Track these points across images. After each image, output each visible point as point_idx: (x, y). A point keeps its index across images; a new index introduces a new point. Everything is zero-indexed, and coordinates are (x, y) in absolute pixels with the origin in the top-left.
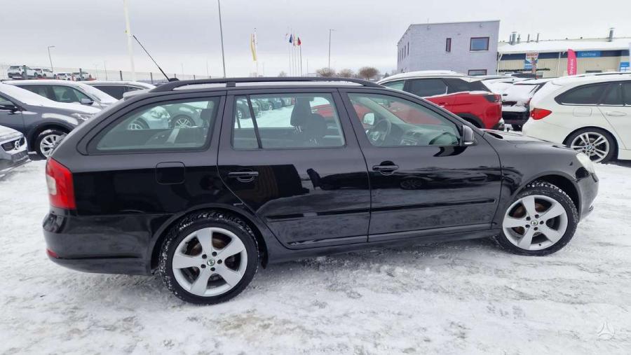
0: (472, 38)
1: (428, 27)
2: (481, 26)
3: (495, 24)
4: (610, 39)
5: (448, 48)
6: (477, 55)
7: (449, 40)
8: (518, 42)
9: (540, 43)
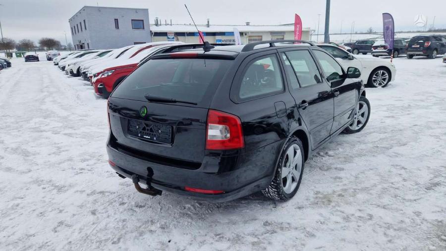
0: (132, 20)
1: (99, 9)
2: (137, 12)
3: (146, 11)
4: (208, 25)
5: (117, 27)
6: (137, 32)
7: (116, 21)
8: (160, 25)
9: (173, 26)
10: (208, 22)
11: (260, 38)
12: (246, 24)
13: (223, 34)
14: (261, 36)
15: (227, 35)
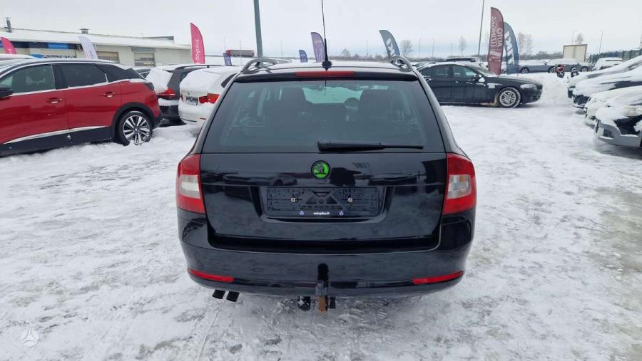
10: (8, 22)
11: (115, 55)
12: (81, 31)
13: (44, 45)
14: (117, 53)
15: (52, 48)
